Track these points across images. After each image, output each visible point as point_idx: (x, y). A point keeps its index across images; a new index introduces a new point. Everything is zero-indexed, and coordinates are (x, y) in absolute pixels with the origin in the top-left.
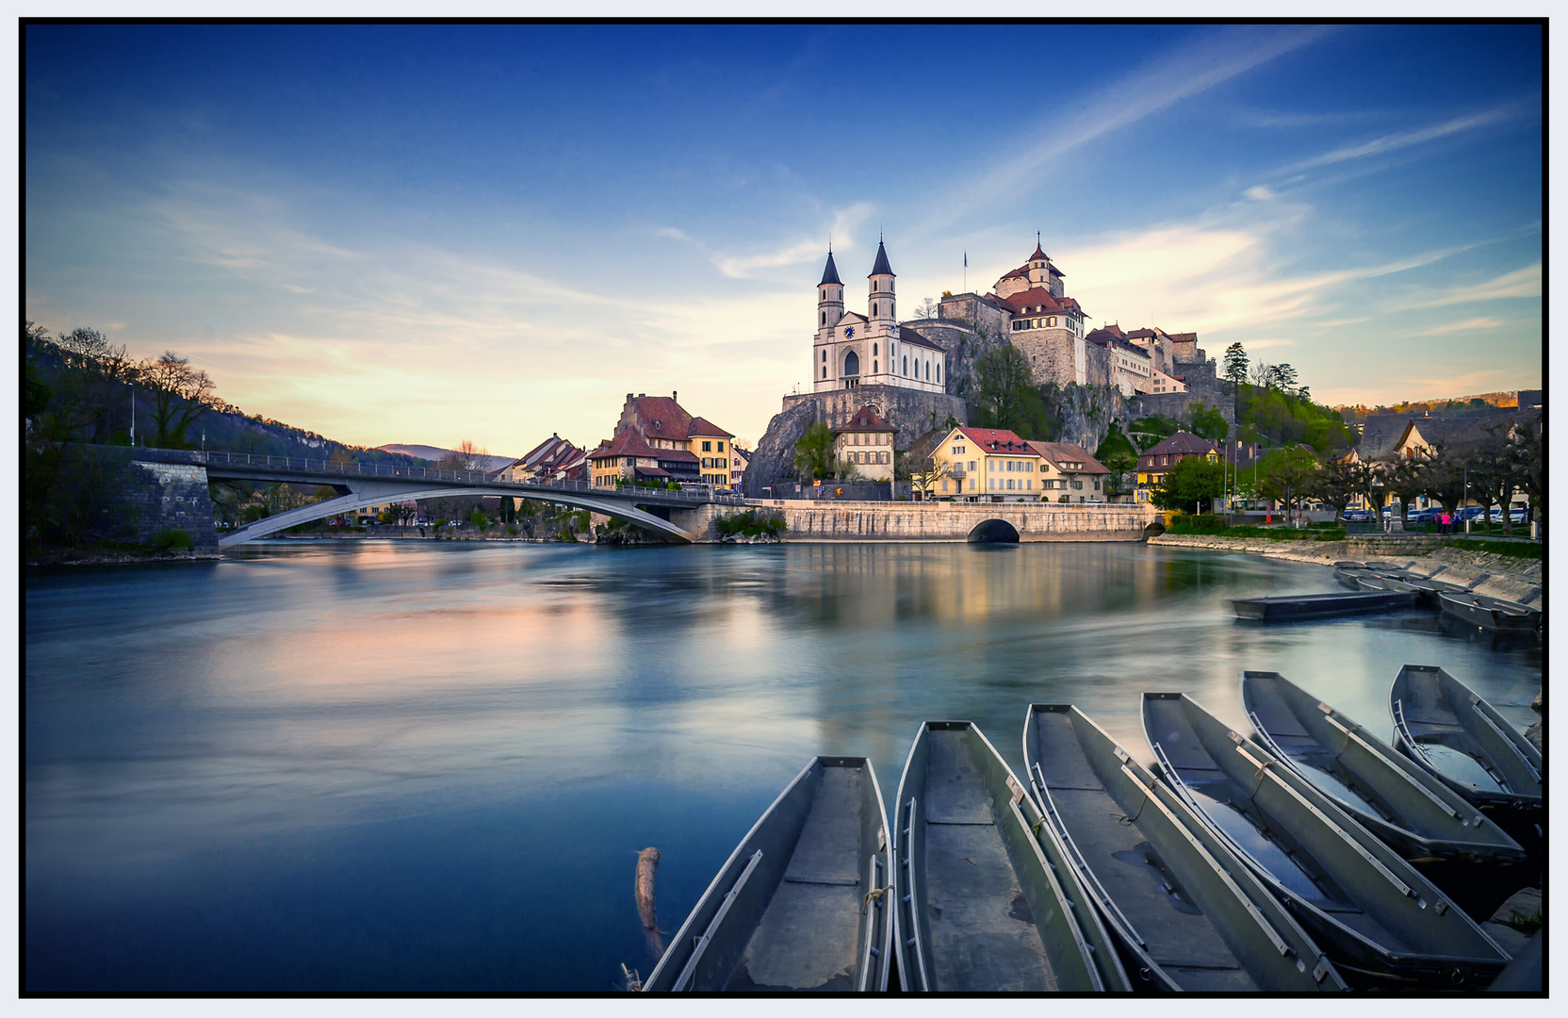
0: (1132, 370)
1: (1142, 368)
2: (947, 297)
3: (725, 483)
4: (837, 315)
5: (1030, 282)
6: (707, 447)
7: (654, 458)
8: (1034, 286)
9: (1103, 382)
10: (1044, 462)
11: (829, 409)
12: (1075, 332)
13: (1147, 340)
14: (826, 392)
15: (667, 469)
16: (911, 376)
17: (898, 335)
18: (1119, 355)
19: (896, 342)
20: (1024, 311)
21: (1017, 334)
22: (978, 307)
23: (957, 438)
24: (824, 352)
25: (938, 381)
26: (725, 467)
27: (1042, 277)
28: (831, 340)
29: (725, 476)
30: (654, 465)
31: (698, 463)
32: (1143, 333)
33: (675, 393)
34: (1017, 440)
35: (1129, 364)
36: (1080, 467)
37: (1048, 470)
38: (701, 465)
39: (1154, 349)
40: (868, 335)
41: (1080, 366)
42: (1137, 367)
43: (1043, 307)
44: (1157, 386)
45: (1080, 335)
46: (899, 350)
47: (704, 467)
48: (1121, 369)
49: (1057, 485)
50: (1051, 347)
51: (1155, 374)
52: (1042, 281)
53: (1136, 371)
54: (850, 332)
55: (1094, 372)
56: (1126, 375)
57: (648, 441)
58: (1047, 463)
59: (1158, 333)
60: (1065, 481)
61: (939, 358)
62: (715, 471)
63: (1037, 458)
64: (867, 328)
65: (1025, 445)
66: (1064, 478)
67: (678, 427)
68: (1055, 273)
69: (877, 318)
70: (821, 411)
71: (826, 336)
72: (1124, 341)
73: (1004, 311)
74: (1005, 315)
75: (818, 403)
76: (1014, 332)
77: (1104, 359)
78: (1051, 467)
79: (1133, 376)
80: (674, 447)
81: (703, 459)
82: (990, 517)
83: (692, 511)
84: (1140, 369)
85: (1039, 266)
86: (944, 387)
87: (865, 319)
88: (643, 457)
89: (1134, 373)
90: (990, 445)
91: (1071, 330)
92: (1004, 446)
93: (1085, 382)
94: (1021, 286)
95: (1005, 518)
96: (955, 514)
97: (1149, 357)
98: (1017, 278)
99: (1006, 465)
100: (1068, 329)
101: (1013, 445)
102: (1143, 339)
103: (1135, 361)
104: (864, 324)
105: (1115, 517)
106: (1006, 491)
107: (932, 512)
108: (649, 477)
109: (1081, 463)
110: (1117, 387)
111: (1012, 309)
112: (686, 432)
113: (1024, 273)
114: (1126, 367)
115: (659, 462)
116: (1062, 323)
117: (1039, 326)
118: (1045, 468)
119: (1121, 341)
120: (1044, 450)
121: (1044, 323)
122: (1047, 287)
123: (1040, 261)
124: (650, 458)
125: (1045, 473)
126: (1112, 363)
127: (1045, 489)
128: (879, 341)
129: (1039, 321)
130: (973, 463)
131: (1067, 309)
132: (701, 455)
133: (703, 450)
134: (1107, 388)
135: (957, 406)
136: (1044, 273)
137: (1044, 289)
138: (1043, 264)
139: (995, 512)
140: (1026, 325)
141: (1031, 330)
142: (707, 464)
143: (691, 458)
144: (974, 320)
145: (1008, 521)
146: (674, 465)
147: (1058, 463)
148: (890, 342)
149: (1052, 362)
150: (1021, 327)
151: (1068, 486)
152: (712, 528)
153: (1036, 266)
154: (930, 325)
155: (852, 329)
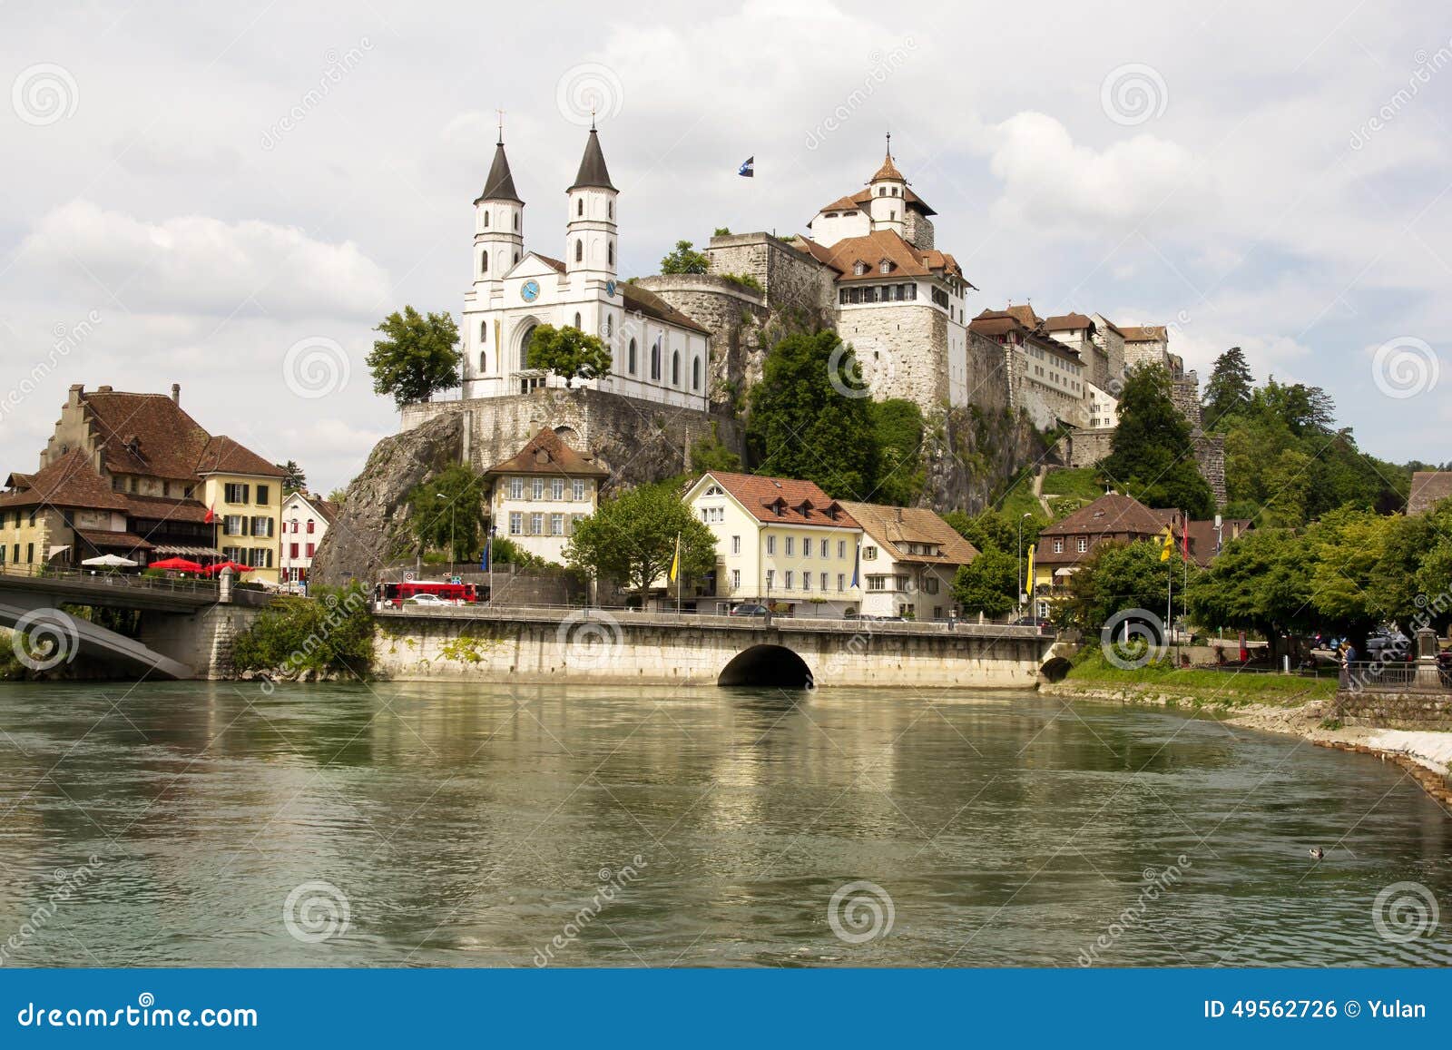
0: (1053, 384)
1: (1068, 383)
2: (723, 235)
3: (270, 565)
4: (509, 258)
5: (873, 222)
6: (231, 494)
7: (121, 513)
8: (879, 227)
9: (999, 402)
10: (867, 541)
11: (487, 433)
12: (948, 312)
13: (1078, 336)
14: (482, 400)
15: (143, 535)
16: (644, 375)
17: (619, 300)
18: (1023, 361)
20: (859, 272)
21: (849, 310)
22: (777, 258)
23: (711, 492)
24: (484, 325)
25: (696, 387)
26: (271, 533)
27: (893, 214)
28: (497, 304)
29: (270, 552)
30: (119, 526)
31: (214, 527)
32: (1070, 325)
33: (176, 388)
34: (821, 499)
35: (1047, 374)
36: (934, 552)
37: (875, 555)
38: (221, 529)
39: (1090, 351)
40: (565, 296)
41: (958, 373)
42: (1061, 380)
43: (893, 266)
44: (1093, 415)
45: (958, 319)
46: (622, 328)
47: (227, 532)
48: (1033, 382)
49: (890, 584)
50: (906, 337)
51: (1093, 395)
52: (893, 220)
53: (1060, 386)
54: (530, 291)
55: (980, 384)
56: (1041, 394)
57: (109, 480)
58: (874, 545)
59: (1099, 324)
60: (907, 578)
61: (698, 346)
62: (249, 542)
63: (856, 534)
64: (564, 285)
65: (835, 508)
66: (903, 571)
67: (179, 454)
68: (918, 208)
69: (582, 265)
70: (471, 433)
71: (488, 295)
72: (1038, 336)
73: (824, 269)
74: (826, 277)
75: (466, 420)
76: (842, 306)
77: (1001, 362)
78: (881, 551)
79: (1052, 396)
80: (166, 491)
81: (227, 517)
82: (760, 642)
83: (186, 620)
84: (1065, 384)
85: (889, 192)
86: (705, 398)
87: (560, 268)
88: (95, 510)
89: (1055, 390)
90: (769, 507)
91: (942, 309)
92: (796, 509)
93: (965, 402)
94: (856, 227)
95: (788, 644)
96: (695, 634)
97: (1082, 364)
98: (850, 213)
99: (798, 545)
100: (937, 306)
101: (812, 507)
102: (1072, 333)
103: (1057, 370)
104: (556, 277)
105: (987, 646)
106: (797, 593)
107: (654, 629)
108: (105, 550)
109: (937, 545)
110: (1024, 412)
111: (839, 267)
112: (194, 464)
113: (863, 203)
114: (1038, 378)
115: (129, 519)
116: (925, 295)
117: (884, 297)
118: (870, 553)
119: (1033, 334)
120: (871, 519)
121: (893, 293)
122: (899, 230)
123: (891, 184)
124: (112, 511)
125: (870, 562)
126: (1016, 370)
127: (871, 590)
128: (583, 310)
129: (885, 289)
130: (736, 539)
131: (936, 271)
132: (222, 508)
133: (228, 501)
134: (1006, 414)
135: (728, 435)
136: (897, 207)
137: (895, 235)
138: (895, 191)
139: (769, 632)
140: (862, 295)
141: (871, 306)
142: (235, 527)
143: (198, 515)
144: (768, 282)
145: (794, 650)
146: (161, 527)
147: (895, 544)
148: (604, 312)
149: (908, 364)
150: (855, 300)
151: (912, 586)
152: (222, 653)
153: (884, 193)
154: (685, 287)
155: (533, 283)
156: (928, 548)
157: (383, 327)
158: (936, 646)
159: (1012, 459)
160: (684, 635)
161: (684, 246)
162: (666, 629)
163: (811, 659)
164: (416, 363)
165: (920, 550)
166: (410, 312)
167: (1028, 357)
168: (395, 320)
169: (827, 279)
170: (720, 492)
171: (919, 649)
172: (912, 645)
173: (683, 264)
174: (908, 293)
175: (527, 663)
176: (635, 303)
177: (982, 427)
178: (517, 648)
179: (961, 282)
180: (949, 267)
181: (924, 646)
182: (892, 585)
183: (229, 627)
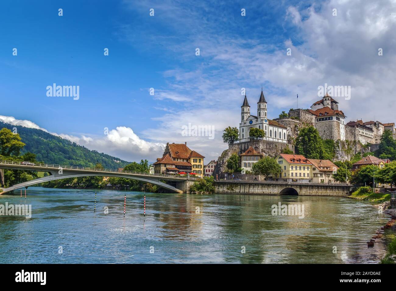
0: (366, 135)
2: (291, 110)
3: (201, 173)
4: (247, 117)
7: (174, 164)
8: (325, 106)
9: (353, 140)
11: (243, 148)
12: (340, 122)
14: (242, 142)
15: (178, 168)
16: (273, 137)
17: (267, 123)
19: (267, 125)
20: (320, 115)
21: (319, 123)
22: (302, 114)
23: (280, 158)
24: (243, 129)
25: (285, 138)
26: (201, 168)
28: (245, 125)
29: (201, 171)
30: (174, 167)
31: (191, 166)
32: (371, 123)
33: (186, 143)
34: (303, 159)
35: (365, 133)
36: (329, 169)
37: (315, 170)
38: (192, 167)
40: (257, 123)
41: (343, 134)
43: (328, 114)
45: (342, 123)
46: (268, 128)
47: (193, 168)
48: (361, 135)
50: (330, 127)
52: (328, 105)
53: (368, 136)
55: (348, 136)
56: (363, 137)
57: (172, 159)
58: (315, 167)
59: (377, 123)
60: (322, 174)
61: (285, 131)
62: (197, 169)
63: (311, 165)
64: (257, 121)
65: (307, 160)
66: (321, 173)
67: (186, 154)
68: (334, 102)
69: (260, 117)
70: (240, 149)
71: (244, 124)
72: (363, 126)
73: (313, 115)
75: (240, 146)
76: (317, 122)
77: (353, 131)
79: (366, 138)
80: (183, 161)
81: (193, 165)
82: (287, 187)
83: (182, 183)
84: (369, 135)
85: (327, 99)
86: (286, 141)
88: (170, 164)
89: (367, 137)
90: (291, 160)
91: (339, 121)
92: (297, 161)
93: (345, 139)
94: (321, 106)
96: (274, 185)
97: (373, 131)
98: (319, 104)
99: (298, 168)
100: (337, 121)
101: (301, 160)
102: (371, 125)
103: (367, 132)
104: (256, 119)
105: (337, 188)
106: (298, 177)
107: (266, 184)
108: (171, 171)
109: (329, 167)
110: (359, 141)
111: (316, 114)
112: (188, 156)
113: (322, 102)
114: (363, 134)
115: (176, 165)
116: (334, 119)
117: (326, 120)
118: (314, 169)
119: (361, 125)
120: (315, 162)
121: (328, 119)
122: (330, 107)
123: (327, 98)
124: (172, 164)
125: (314, 171)
126: (357, 133)
127: (314, 177)
128: (261, 125)
129: (326, 118)
130: (285, 167)
131: (337, 114)
132: (193, 163)
133: (194, 162)
134: (355, 141)
135: (291, 147)
136: (329, 102)
137: (328, 107)
138: (328, 99)
139: (289, 185)
140: (321, 120)
141: (323, 121)
142: (195, 167)
143: (189, 165)
144: (300, 118)
145: (294, 188)
146: (182, 167)
147: (320, 167)
148: (265, 125)
149: (331, 132)
150: (320, 120)
151: (323, 176)
152: (188, 189)
153: (326, 100)
154: (283, 120)
155: (252, 121)
156: (327, 168)
157: (225, 130)
159: (356, 150)
160: (272, 185)
161: (283, 112)
162: (269, 184)
163: (298, 190)
164: (231, 136)
165: (325, 168)
166: (229, 127)
167: (360, 130)
168: (227, 129)
169: (314, 117)
170: (282, 158)
171: (321, 188)
172: (320, 188)
173: (283, 116)
174: (331, 119)
175: (242, 191)
176: (271, 124)
177: (349, 144)
178: (240, 188)
179: (343, 116)
180: (340, 113)
181: (322, 188)
182: (319, 175)
183: (189, 184)
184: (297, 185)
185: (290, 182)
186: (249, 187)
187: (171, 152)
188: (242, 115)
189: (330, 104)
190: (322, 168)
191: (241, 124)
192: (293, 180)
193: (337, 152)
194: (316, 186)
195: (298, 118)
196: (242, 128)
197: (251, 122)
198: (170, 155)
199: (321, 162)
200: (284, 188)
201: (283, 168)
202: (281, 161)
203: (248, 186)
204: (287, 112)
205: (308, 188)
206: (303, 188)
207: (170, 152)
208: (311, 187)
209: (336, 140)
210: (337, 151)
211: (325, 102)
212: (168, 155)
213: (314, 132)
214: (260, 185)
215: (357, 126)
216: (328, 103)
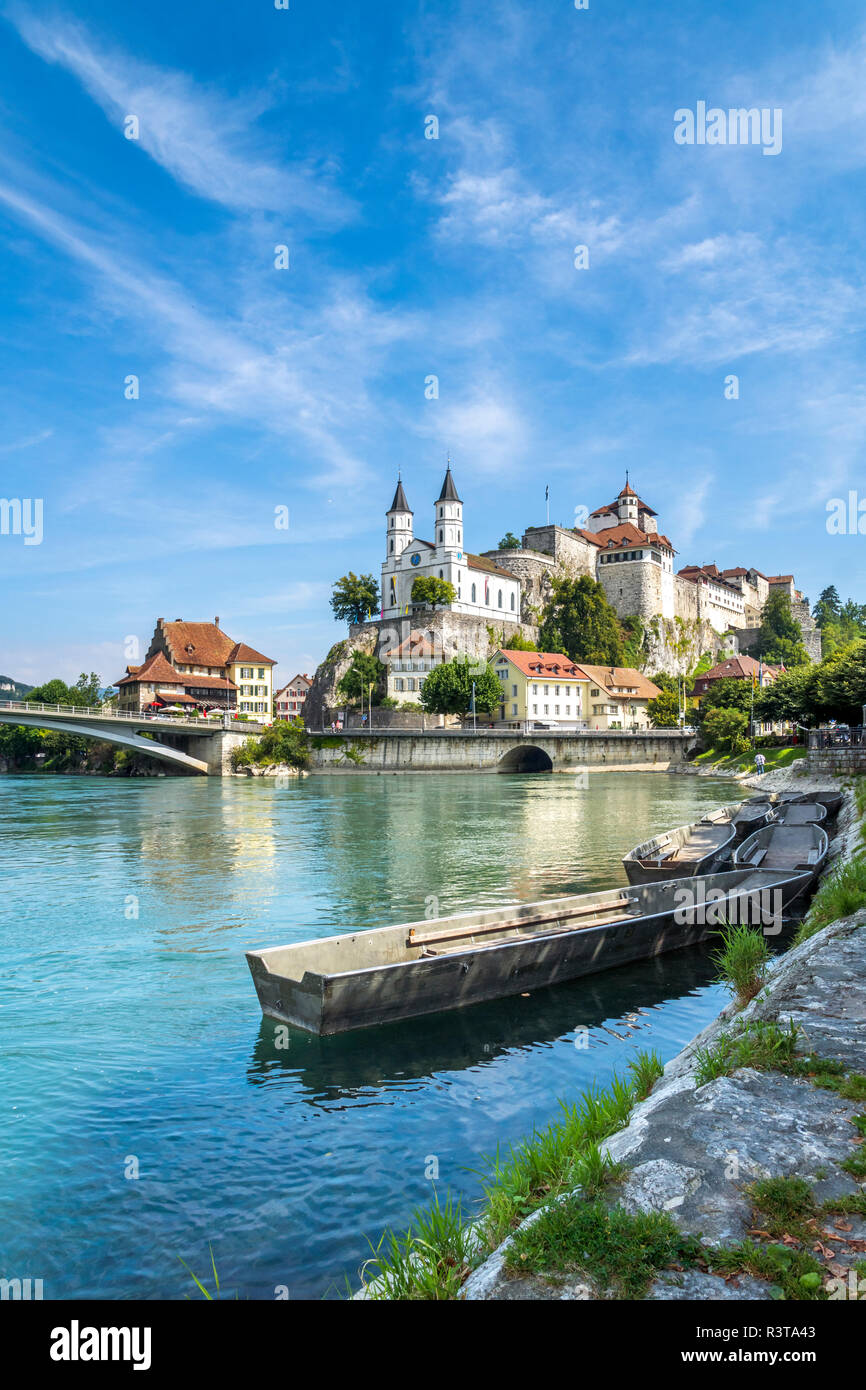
0: (726, 605)
1: (736, 605)
2: (531, 529)
3: (266, 711)
4: (406, 543)
5: (618, 518)
6: (244, 674)
7: (181, 684)
8: (623, 521)
9: (693, 616)
10: (593, 686)
12: (662, 566)
13: (741, 579)
15: (195, 696)
16: (479, 603)
17: (465, 563)
18: (708, 591)
19: (462, 569)
20: (610, 545)
21: (604, 568)
22: (561, 540)
23: (501, 661)
24: (392, 580)
25: (512, 609)
26: (266, 695)
28: (398, 568)
29: (266, 704)
30: (180, 691)
31: (235, 691)
32: (738, 573)
33: (217, 620)
34: (565, 663)
35: (722, 600)
36: (634, 692)
37: (598, 695)
38: (239, 692)
39: (748, 588)
40: (434, 561)
41: (668, 598)
42: (730, 603)
43: (630, 542)
44: (750, 622)
45: (667, 569)
46: (466, 578)
47: (242, 694)
48: (714, 605)
50: (637, 580)
51: (750, 612)
52: (631, 517)
53: (730, 607)
55: (683, 603)
56: (718, 610)
57: (177, 667)
58: (597, 688)
59: (753, 573)
60: (617, 706)
61: (514, 587)
62: (253, 699)
63: (587, 683)
64: (433, 555)
65: (575, 669)
66: (614, 703)
67: (218, 654)
68: (647, 511)
69: (442, 545)
71: (394, 564)
72: (720, 580)
73: (590, 545)
75: (382, 631)
76: (602, 566)
77: (695, 593)
78: (601, 692)
79: (726, 612)
80: (209, 673)
81: (242, 686)
82: (522, 744)
83: (208, 739)
85: (628, 502)
86: (518, 616)
87: (432, 547)
88: (168, 683)
89: (728, 609)
90: (533, 669)
91: (658, 564)
92: (550, 669)
93: (673, 615)
94: (611, 522)
95: (538, 745)
96: (484, 740)
97: (742, 595)
98: (606, 515)
99: (552, 690)
100: (655, 562)
101: (559, 668)
102: (737, 578)
103: (728, 598)
104: (430, 551)
105: (655, 742)
106: (552, 717)
108: (173, 704)
109: (635, 688)
110: (708, 621)
111: (600, 543)
112: (225, 658)
113: (614, 509)
114: (717, 602)
115: (186, 688)
116: (648, 558)
117: (625, 559)
118: (595, 693)
119: (714, 578)
120: (595, 673)
121: (630, 556)
122: (635, 523)
123: (629, 498)
124: (176, 684)
125: (595, 698)
126: (703, 597)
127: (595, 714)
128: (444, 568)
129: (626, 555)
130: (515, 687)
131: (654, 544)
132: (239, 681)
133: (242, 677)
134: (698, 622)
135: (530, 634)
136: (633, 510)
137: (632, 525)
138: (631, 501)
139: (527, 738)
140: (613, 559)
141: (617, 563)
142: (246, 691)
143: (227, 685)
144: (557, 552)
145: (541, 747)
146: (205, 692)
147: (609, 687)
148: (455, 569)
149: (639, 594)
150: (609, 561)
151: (620, 708)
152: (225, 756)
153: (625, 503)
154: (509, 556)
155: (418, 556)
156: (630, 689)
157: (337, 584)
158: (625, 743)
160: (478, 741)
161: (508, 534)
162: (468, 737)
163: (551, 751)
164: (356, 602)
165: (625, 691)
166: (352, 576)
167: (711, 591)
168: (345, 580)
169: (593, 550)
170: (506, 661)
171: (615, 745)
172: (611, 743)
173: (508, 545)
174: (638, 555)
175: (391, 759)
176: (475, 564)
177: (683, 629)
178: (385, 752)
179: (668, 548)
180: (663, 541)
181: (618, 743)
182: (608, 710)
183: (230, 743)
184: (548, 739)
185: (528, 730)
186: (414, 746)
187: (170, 647)
188: (390, 538)
189: (635, 514)
190: (615, 691)
191: (385, 565)
192: (538, 725)
193: (654, 650)
194: (600, 739)
195: (549, 551)
196: (388, 578)
197: (416, 559)
198: (168, 657)
199: (612, 673)
200: (515, 745)
201: (509, 691)
202: (502, 671)
203: (409, 745)
204: (518, 536)
205: (580, 744)
206: (564, 744)
207: (167, 647)
208: (586, 745)
209: (651, 617)
210: (655, 647)
211: (622, 509)
212: (160, 656)
213: (595, 592)
214: (443, 740)
215: (705, 581)
216: (631, 514)
